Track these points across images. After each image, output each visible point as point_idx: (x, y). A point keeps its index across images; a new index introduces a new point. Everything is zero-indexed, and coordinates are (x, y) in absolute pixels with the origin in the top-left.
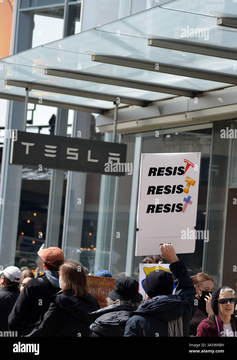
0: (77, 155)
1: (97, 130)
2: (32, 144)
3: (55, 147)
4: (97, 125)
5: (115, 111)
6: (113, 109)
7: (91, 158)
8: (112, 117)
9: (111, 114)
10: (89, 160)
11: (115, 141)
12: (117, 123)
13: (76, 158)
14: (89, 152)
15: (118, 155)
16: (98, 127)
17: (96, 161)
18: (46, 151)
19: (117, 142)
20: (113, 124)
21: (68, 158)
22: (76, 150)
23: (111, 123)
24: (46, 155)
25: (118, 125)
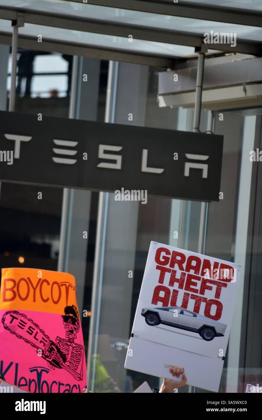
0: (119, 158)
1: (162, 103)
2: (27, 139)
3: (74, 144)
4: (161, 91)
5: (199, 62)
6: (196, 58)
7: (149, 165)
8: (193, 76)
9: (190, 69)
10: (145, 168)
11: (198, 128)
12: (202, 89)
13: (118, 166)
14: (145, 152)
15: (205, 158)
16: (163, 95)
17: (160, 171)
18: (57, 151)
19: (202, 131)
20: (194, 91)
21: (102, 165)
22: (118, 149)
23: (191, 88)
24: (56, 160)
25: (204, 92)
